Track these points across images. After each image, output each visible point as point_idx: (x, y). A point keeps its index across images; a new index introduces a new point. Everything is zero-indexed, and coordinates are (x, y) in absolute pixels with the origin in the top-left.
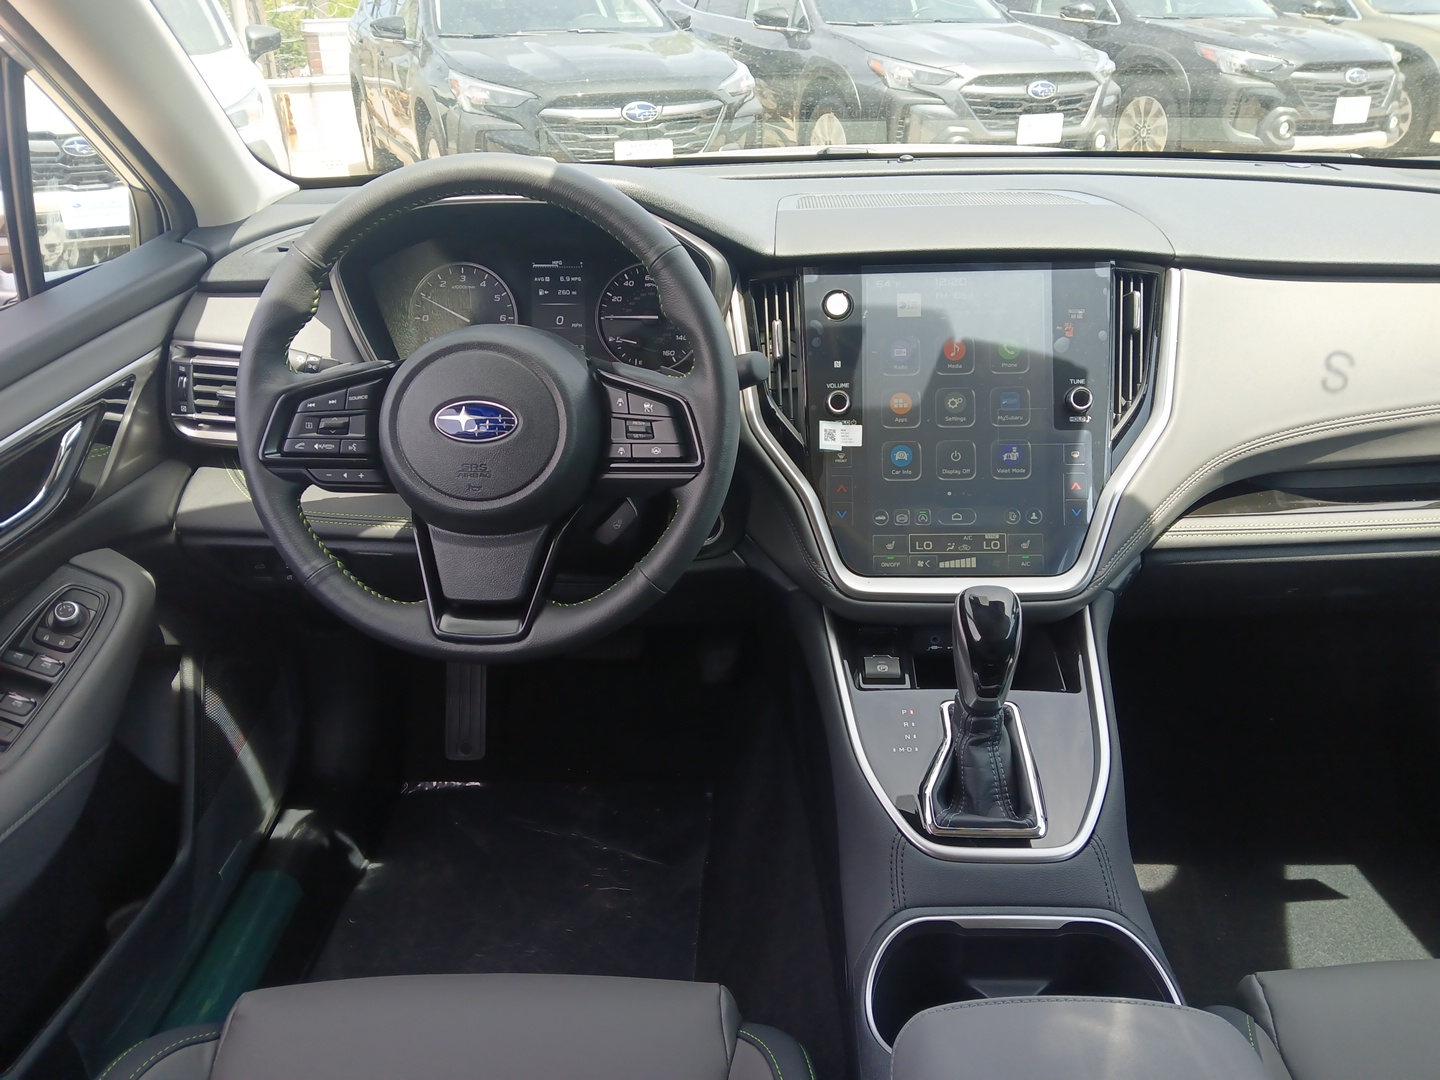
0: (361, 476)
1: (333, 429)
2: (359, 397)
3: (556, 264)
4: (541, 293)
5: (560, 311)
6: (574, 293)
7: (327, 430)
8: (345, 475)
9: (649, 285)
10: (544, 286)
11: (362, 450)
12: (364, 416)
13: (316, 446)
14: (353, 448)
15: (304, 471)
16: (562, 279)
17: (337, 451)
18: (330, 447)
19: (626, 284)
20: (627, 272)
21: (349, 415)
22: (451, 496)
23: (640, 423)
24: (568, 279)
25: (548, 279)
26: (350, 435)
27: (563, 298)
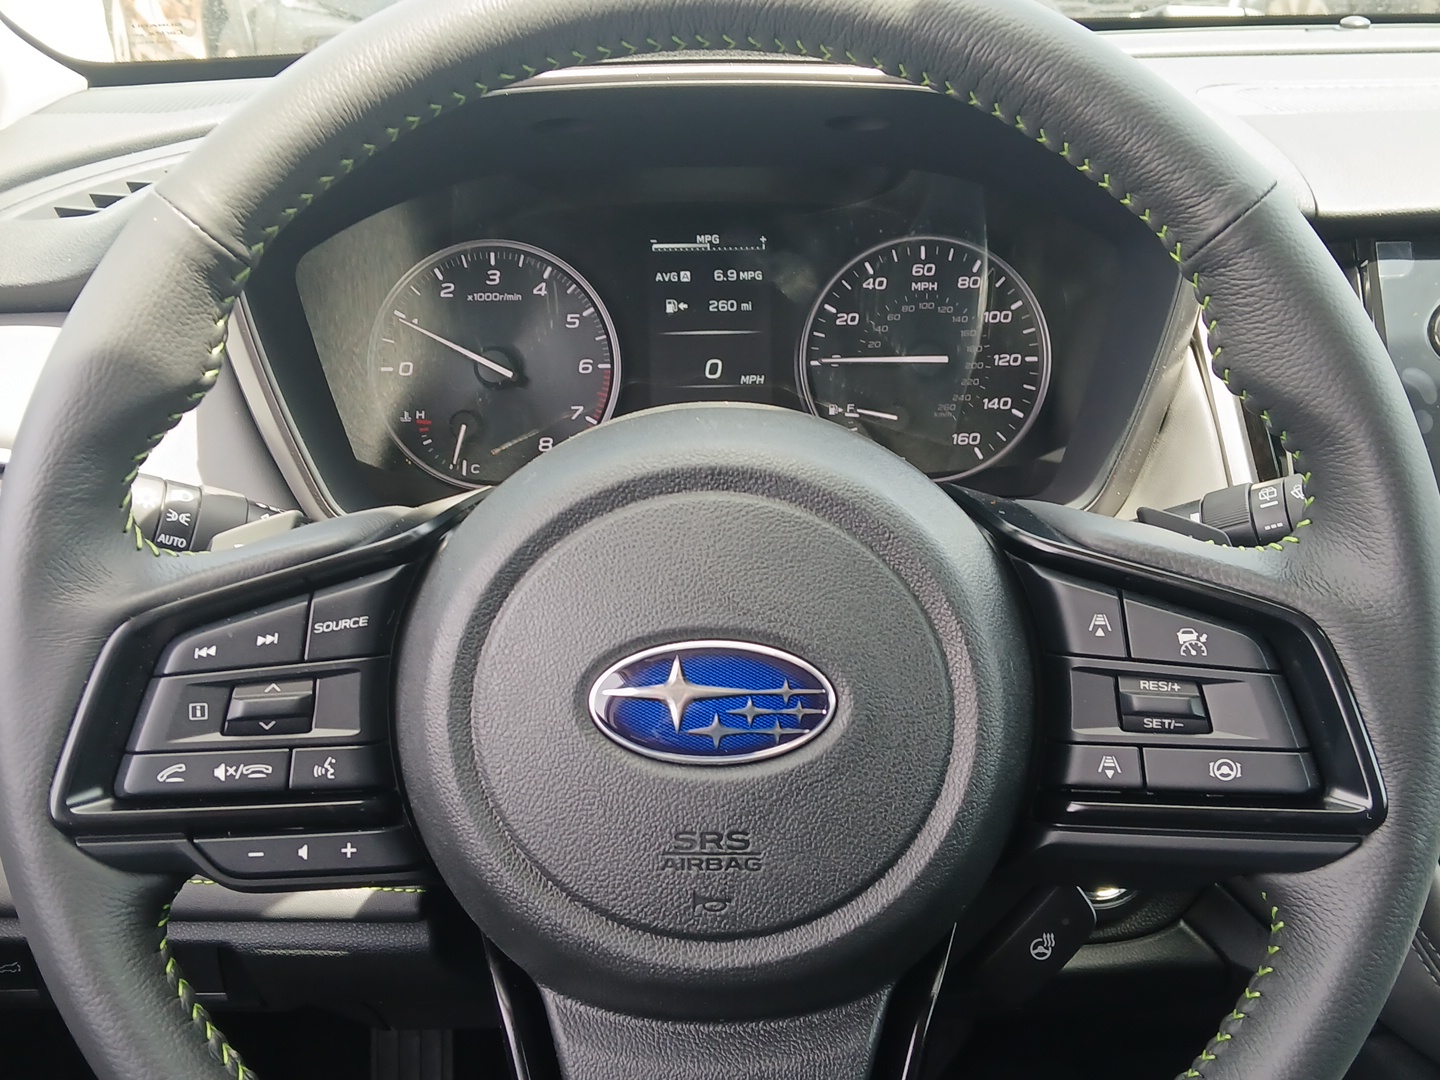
0: (349, 850)
1: (267, 718)
2: (343, 624)
3: (704, 242)
4: (670, 308)
5: (712, 348)
6: (746, 307)
7: (249, 723)
8: (303, 852)
9: (921, 286)
10: (677, 291)
11: (350, 776)
12: (356, 678)
13: (220, 773)
14: (326, 771)
15: (181, 844)
16: (718, 275)
17: (279, 781)
18: (258, 772)
19: (868, 285)
20: (872, 259)
21: (313, 676)
22: (634, 925)
23: (1164, 687)
24: (732, 275)
25: (686, 276)
26: (317, 733)
27: (721, 321)
